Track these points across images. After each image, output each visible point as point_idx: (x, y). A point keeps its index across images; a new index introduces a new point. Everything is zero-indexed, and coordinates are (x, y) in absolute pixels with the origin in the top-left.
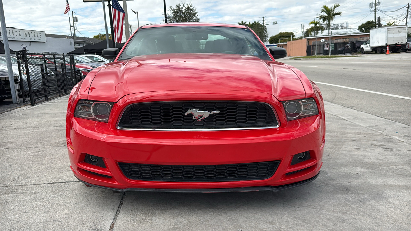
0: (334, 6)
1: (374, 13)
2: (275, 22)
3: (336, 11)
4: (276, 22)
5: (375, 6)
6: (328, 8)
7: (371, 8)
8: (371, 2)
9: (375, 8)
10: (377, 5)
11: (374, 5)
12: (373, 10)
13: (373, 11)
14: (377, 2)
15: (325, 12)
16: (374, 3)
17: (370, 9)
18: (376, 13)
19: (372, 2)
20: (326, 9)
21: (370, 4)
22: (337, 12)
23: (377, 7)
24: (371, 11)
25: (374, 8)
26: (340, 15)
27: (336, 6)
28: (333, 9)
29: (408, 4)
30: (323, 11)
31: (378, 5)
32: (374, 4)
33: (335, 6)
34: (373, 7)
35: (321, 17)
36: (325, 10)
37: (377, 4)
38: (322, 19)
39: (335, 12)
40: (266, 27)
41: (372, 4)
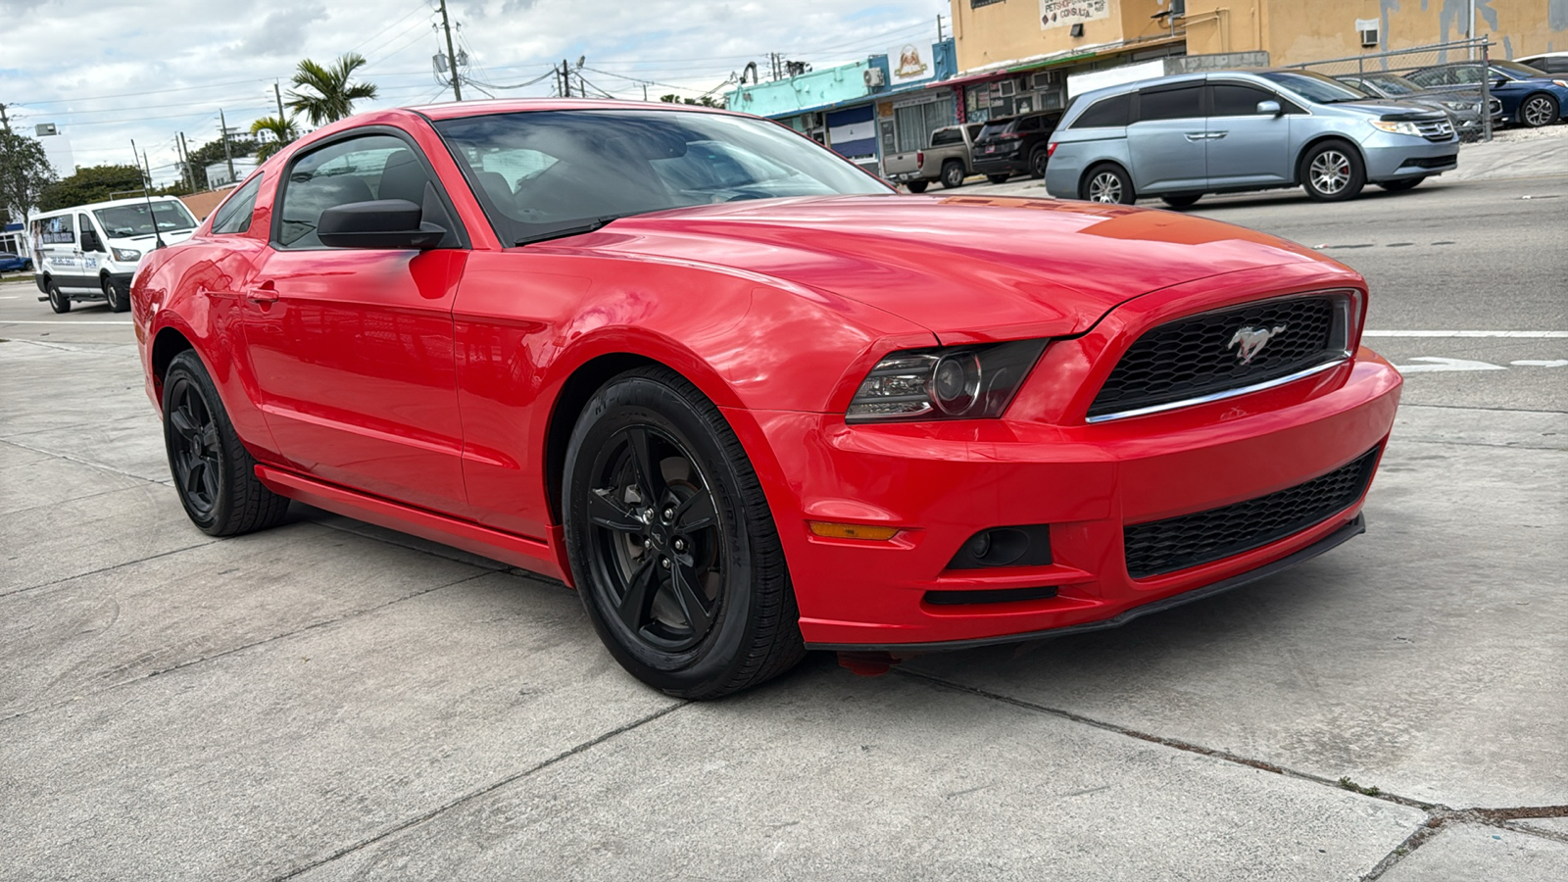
0: (346, 64)
1: (453, 90)
2: (46, 125)
3: (354, 81)
4: (51, 128)
5: (453, 66)
6: (321, 69)
7: (440, 74)
8: (437, 53)
9: (454, 73)
10: (458, 63)
11: (448, 64)
12: (449, 80)
13: (450, 83)
14: (456, 52)
15: (313, 84)
16: (447, 54)
17: (438, 77)
18: (461, 90)
19: (440, 51)
20: (312, 74)
21: (435, 58)
22: (358, 86)
23: (459, 70)
24: (442, 84)
25: (449, 75)
26: (371, 97)
27: (352, 62)
28: (343, 74)
29: (562, 62)
30: (301, 81)
31: (461, 64)
32: (447, 60)
33: (349, 61)
34: (446, 71)
35: (301, 105)
36: (309, 74)
37: (457, 58)
38: (305, 112)
39: (348, 86)
40: (38, 143)
41: (439, 57)
